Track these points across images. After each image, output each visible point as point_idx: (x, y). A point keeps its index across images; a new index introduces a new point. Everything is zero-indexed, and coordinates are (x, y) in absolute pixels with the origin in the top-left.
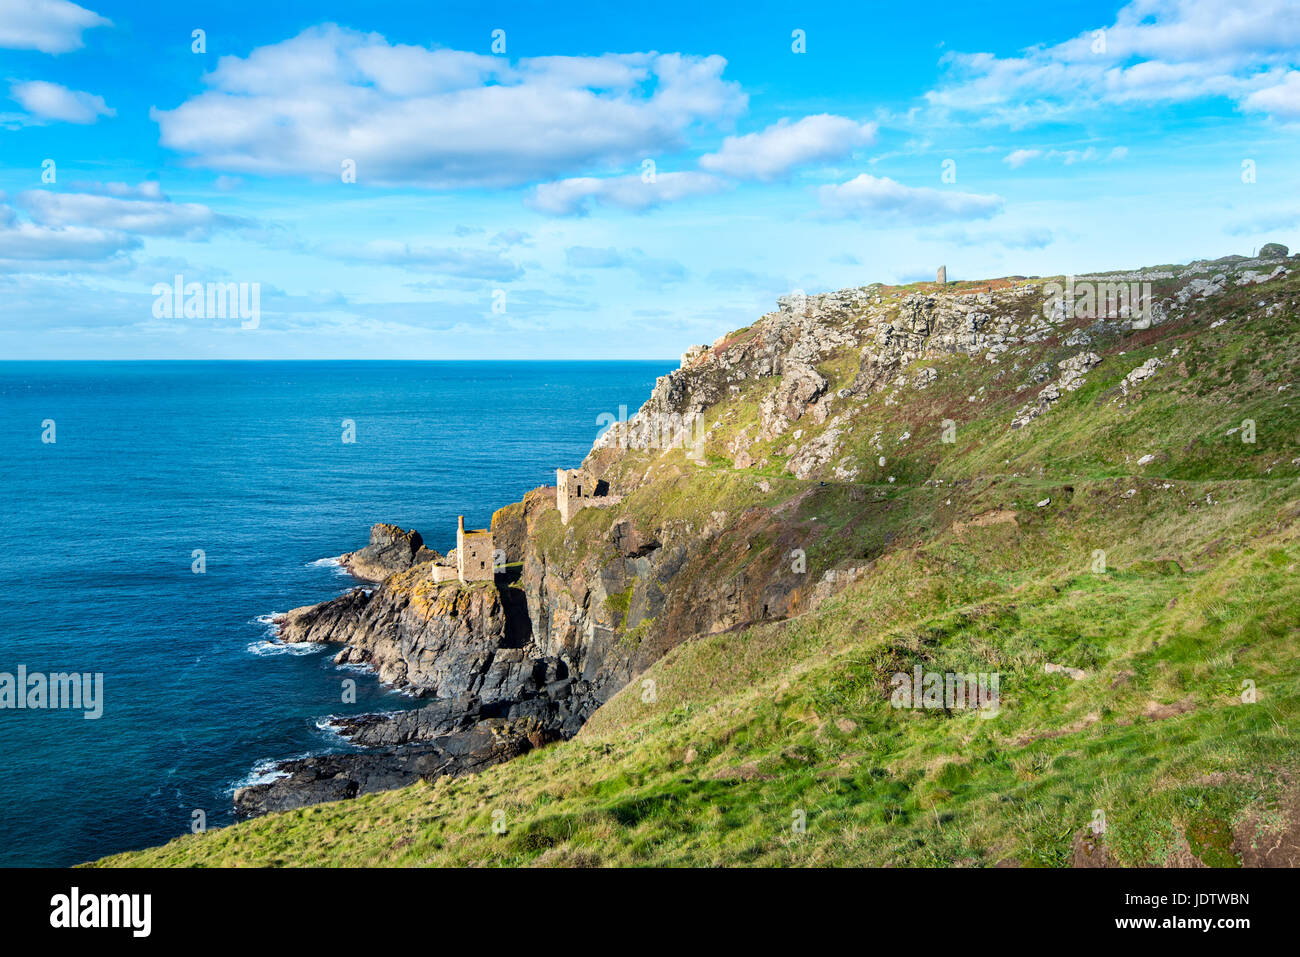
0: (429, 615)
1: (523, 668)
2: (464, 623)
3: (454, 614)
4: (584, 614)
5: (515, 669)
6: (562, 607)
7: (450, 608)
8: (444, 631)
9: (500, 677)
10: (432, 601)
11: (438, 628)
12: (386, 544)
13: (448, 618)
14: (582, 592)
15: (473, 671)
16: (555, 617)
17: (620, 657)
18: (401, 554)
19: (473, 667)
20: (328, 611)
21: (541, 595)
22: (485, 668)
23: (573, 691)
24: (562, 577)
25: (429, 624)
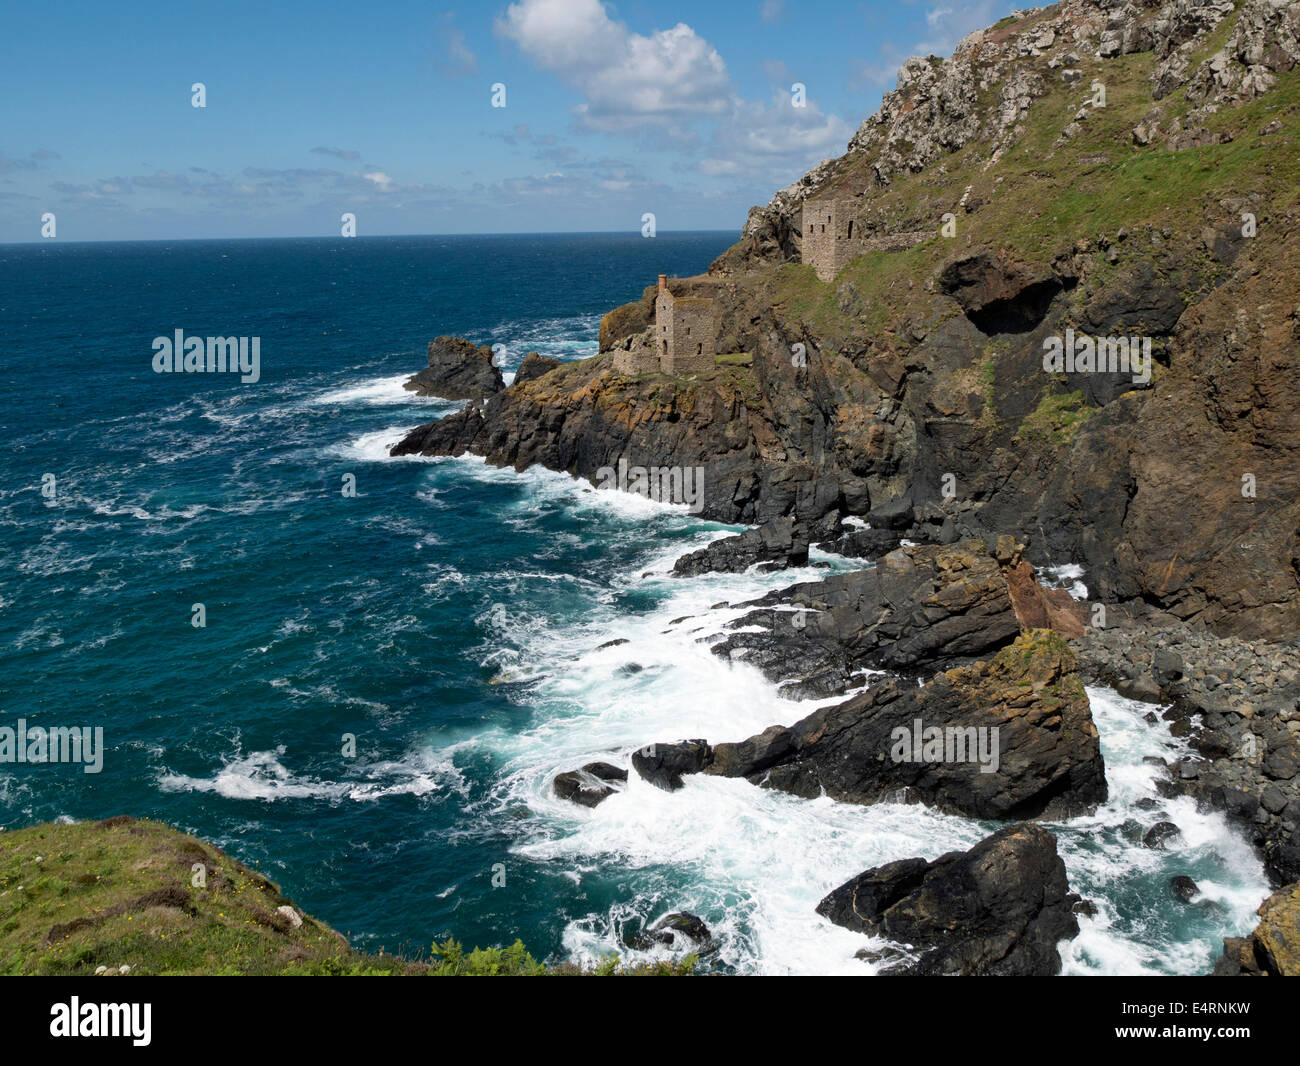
0: (634, 420)
1: (822, 489)
2: (691, 432)
3: (673, 418)
4: (897, 407)
5: (806, 490)
6: (854, 400)
7: (668, 410)
8: (660, 446)
9: (787, 503)
10: (633, 402)
11: (650, 441)
12: (454, 364)
13: (666, 424)
14: (895, 371)
15: (739, 497)
16: (843, 413)
17: (1024, 454)
18: (479, 376)
19: (736, 491)
20: (436, 437)
21: (799, 387)
22: (755, 494)
23: (918, 517)
24: (847, 355)
25: (634, 436)
